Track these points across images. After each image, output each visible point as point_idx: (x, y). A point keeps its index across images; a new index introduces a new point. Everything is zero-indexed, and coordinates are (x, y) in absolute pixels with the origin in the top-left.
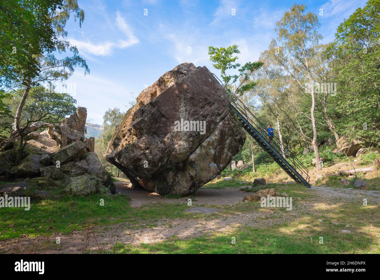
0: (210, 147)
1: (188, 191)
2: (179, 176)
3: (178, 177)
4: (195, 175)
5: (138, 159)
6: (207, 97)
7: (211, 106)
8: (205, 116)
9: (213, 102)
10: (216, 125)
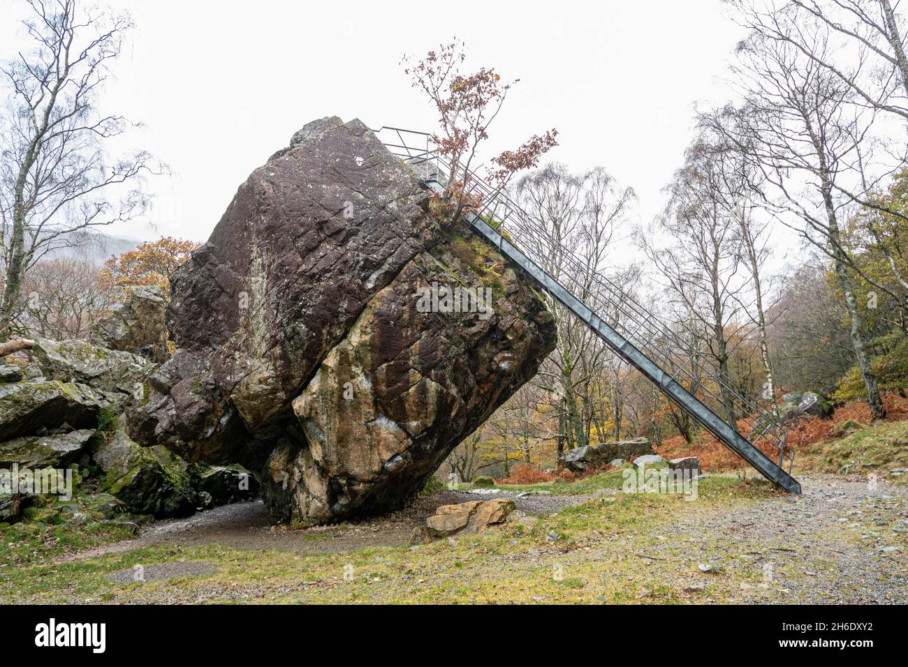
0: (354, 369)
1: (327, 506)
2: (300, 462)
3: (300, 467)
4: (323, 458)
5: (151, 419)
6: (327, 215)
7: (342, 242)
8: (314, 275)
9: (348, 228)
10: (360, 300)
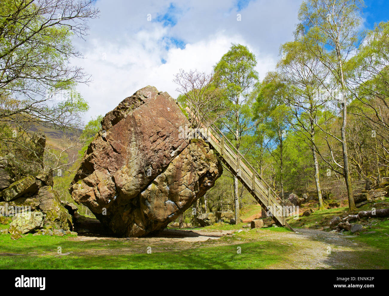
0: (164, 183)
1: (145, 229)
3: (134, 215)
4: (149, 213)
5: (87, 195)
6: (160, 129)
7: (165, 139)
8: (156, 150)
9: (167, 135)
10: (169, 160)
